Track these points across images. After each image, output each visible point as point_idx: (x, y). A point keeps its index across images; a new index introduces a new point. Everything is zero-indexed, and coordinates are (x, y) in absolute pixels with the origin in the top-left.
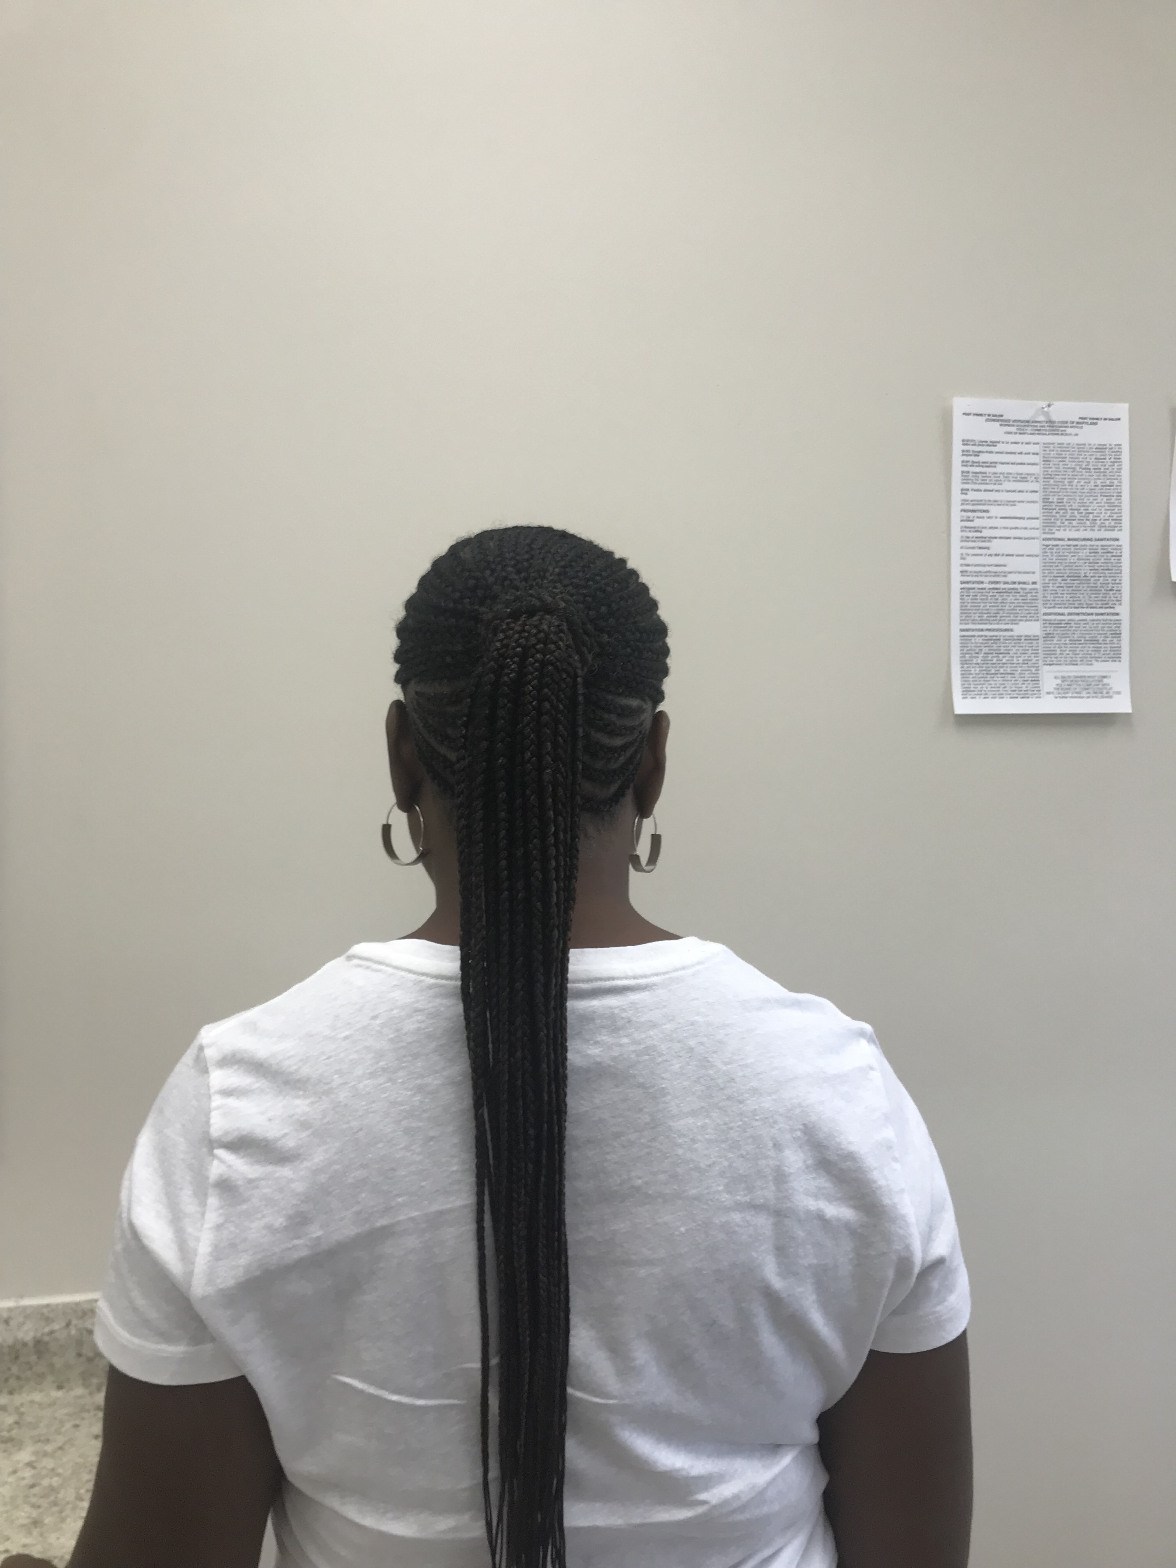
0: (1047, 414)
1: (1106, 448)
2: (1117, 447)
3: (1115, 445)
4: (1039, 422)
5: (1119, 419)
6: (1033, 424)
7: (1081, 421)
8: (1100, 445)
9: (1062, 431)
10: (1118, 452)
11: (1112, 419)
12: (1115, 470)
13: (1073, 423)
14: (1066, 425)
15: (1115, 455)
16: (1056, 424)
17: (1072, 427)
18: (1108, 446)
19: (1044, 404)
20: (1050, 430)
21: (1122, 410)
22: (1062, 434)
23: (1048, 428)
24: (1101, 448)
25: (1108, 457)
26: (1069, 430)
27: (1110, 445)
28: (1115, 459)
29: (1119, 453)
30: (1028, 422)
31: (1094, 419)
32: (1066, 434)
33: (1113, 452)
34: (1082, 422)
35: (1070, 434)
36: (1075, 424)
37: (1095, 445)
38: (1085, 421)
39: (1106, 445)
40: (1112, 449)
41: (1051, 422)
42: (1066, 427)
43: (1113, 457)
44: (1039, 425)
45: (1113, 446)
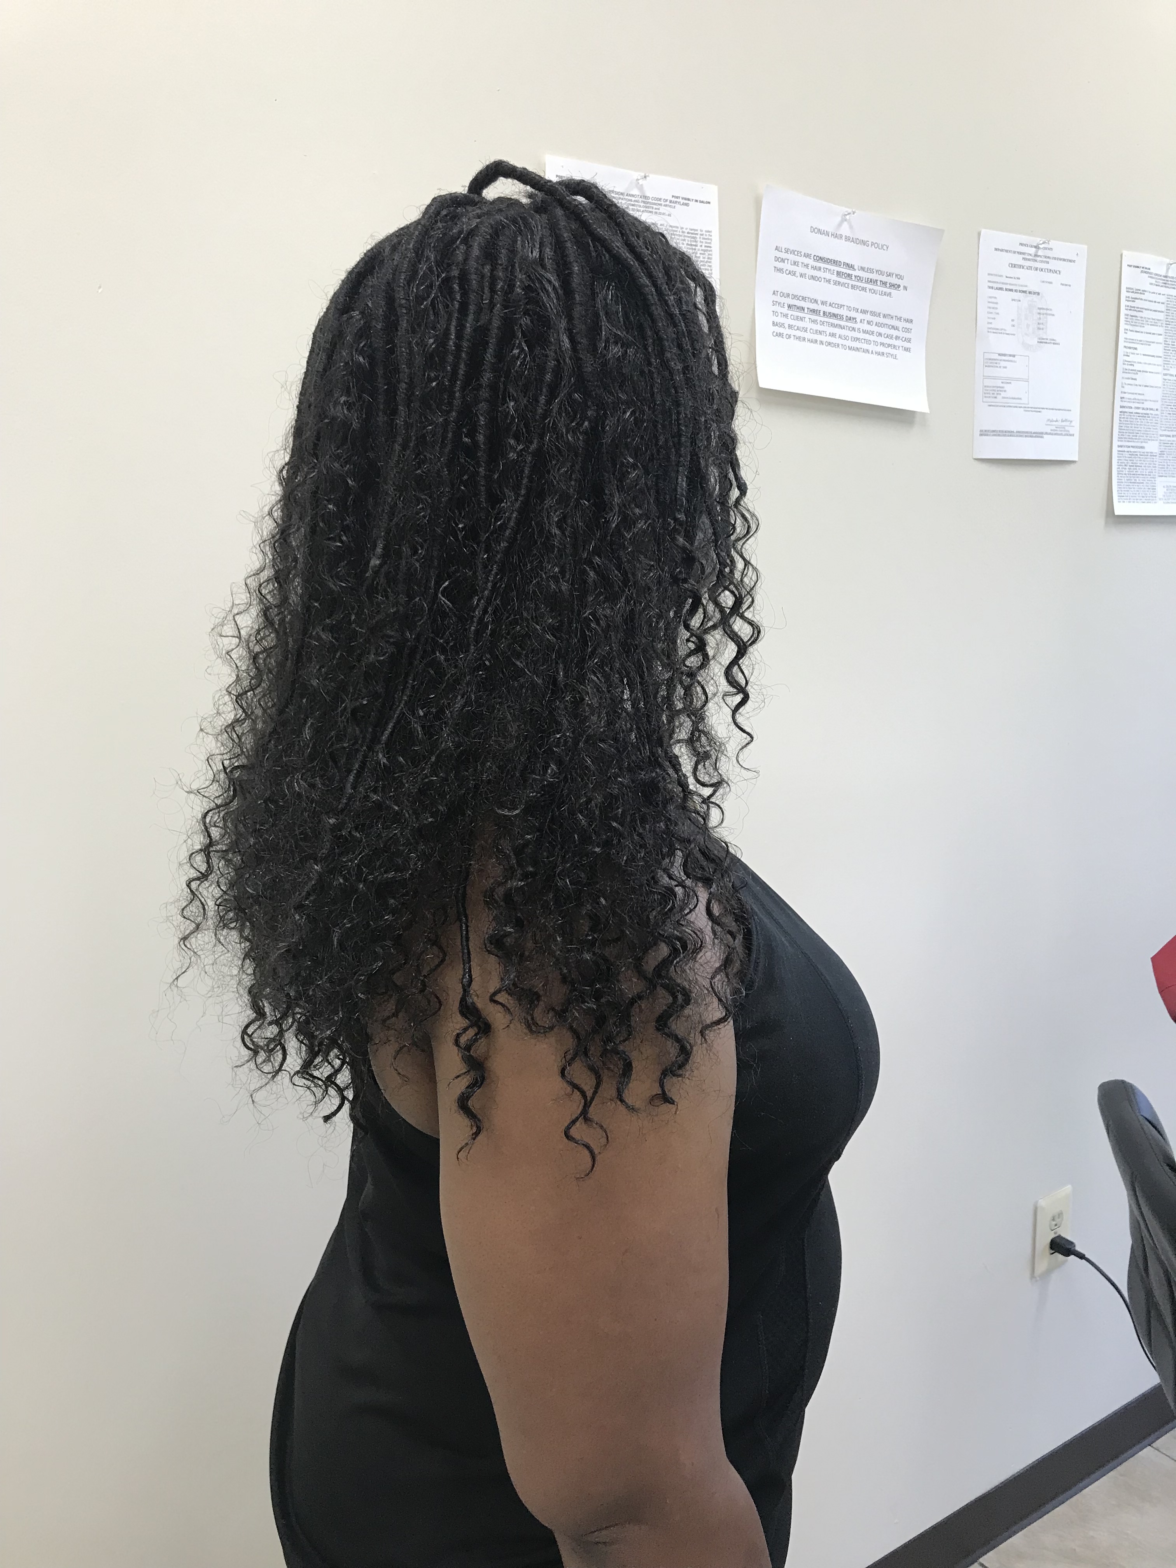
0: (641, 188)
1: (697, 234)
2: (708, 234)
3: (706, 231)
4: (633, 196)
5: (709, 203)
6: (627, 197)
7: (673, 199)
8: (692, 230)
9: (656, 209)
10: (708, 239)
11: (702, 202)
12: (706, 260)
13: (667, 201)
14: (659, 202)
15: (706, 243)
16: (650, 201)
17: (666, 206)
18: (699, 232)
19: (636, 175)
20: (644, 207)
21: (711, 192)
22: (656, 213)
23: (642, 204)
24: (692, 234)
25: (699, 244)
26: (663, 209)
27: (701, 231)
28: (705, 246)
29: (709, 241)
30: (622, 194)
31: (685, 199)
32: (660, 214)
33: (704, 239)
34: (675, 201)
35: (664, 214)
36: (668, 203)
37: (687, 229)
38: (678, 200)
39: (697, 230)
40: (702, 235)
41: (645, 197)
42: (659, 204)
43: (704, 244)
44: (633, 199)
45: (704, 232)
